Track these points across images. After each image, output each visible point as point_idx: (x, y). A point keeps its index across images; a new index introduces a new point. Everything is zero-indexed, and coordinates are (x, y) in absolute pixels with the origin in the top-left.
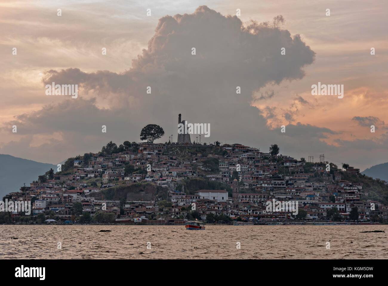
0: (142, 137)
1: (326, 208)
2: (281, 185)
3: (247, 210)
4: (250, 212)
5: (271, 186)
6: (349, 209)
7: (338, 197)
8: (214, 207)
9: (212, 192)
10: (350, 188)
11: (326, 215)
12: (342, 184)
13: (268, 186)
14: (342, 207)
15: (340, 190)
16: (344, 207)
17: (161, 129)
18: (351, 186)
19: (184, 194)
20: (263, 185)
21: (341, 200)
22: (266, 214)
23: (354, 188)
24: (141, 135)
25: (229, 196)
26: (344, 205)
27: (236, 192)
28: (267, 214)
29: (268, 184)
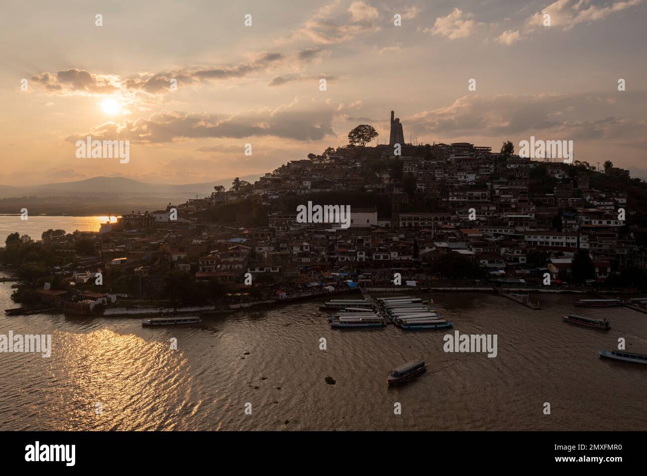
6: (584, 245)
7: (571, 222)
10: (599, 203)
12: (587, 196)
13: (459, 200)
14: (570, 241)
15: (576, 208)
16: (575, 241)
17: (374, 130)
18: (601, 199)
20: (451, 199)
21: (573, 226)
22: (399, 259)
23: (606, 203)
24: (349, 139)
25: (379, 218)
26: (576, 238)
27: (396, 211)
28: (401, 259)
29: (459, 197)
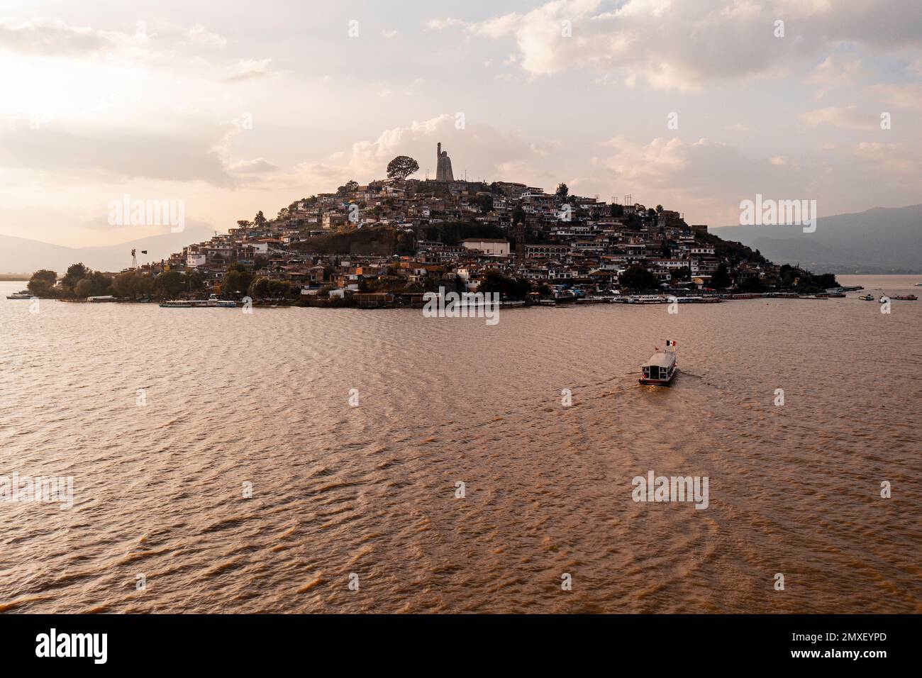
0: (388, 173)
1: (670, 267)
2: (584, 233)
3: (548, 271)
4: (552, 274)
5: (569, 234)
6: (695, 269)
7: (675, 251)
8: (491, 266)
9: (485, 242)
11: (670, 279)
13: (567, 234)
17: (415, 163)
19: (441, 245)
20: (559, 233)
24: (388, 172)
25: (511, 249)
27: (522, 242)
29: (566, 231)
